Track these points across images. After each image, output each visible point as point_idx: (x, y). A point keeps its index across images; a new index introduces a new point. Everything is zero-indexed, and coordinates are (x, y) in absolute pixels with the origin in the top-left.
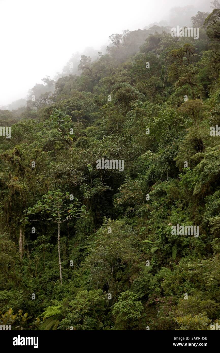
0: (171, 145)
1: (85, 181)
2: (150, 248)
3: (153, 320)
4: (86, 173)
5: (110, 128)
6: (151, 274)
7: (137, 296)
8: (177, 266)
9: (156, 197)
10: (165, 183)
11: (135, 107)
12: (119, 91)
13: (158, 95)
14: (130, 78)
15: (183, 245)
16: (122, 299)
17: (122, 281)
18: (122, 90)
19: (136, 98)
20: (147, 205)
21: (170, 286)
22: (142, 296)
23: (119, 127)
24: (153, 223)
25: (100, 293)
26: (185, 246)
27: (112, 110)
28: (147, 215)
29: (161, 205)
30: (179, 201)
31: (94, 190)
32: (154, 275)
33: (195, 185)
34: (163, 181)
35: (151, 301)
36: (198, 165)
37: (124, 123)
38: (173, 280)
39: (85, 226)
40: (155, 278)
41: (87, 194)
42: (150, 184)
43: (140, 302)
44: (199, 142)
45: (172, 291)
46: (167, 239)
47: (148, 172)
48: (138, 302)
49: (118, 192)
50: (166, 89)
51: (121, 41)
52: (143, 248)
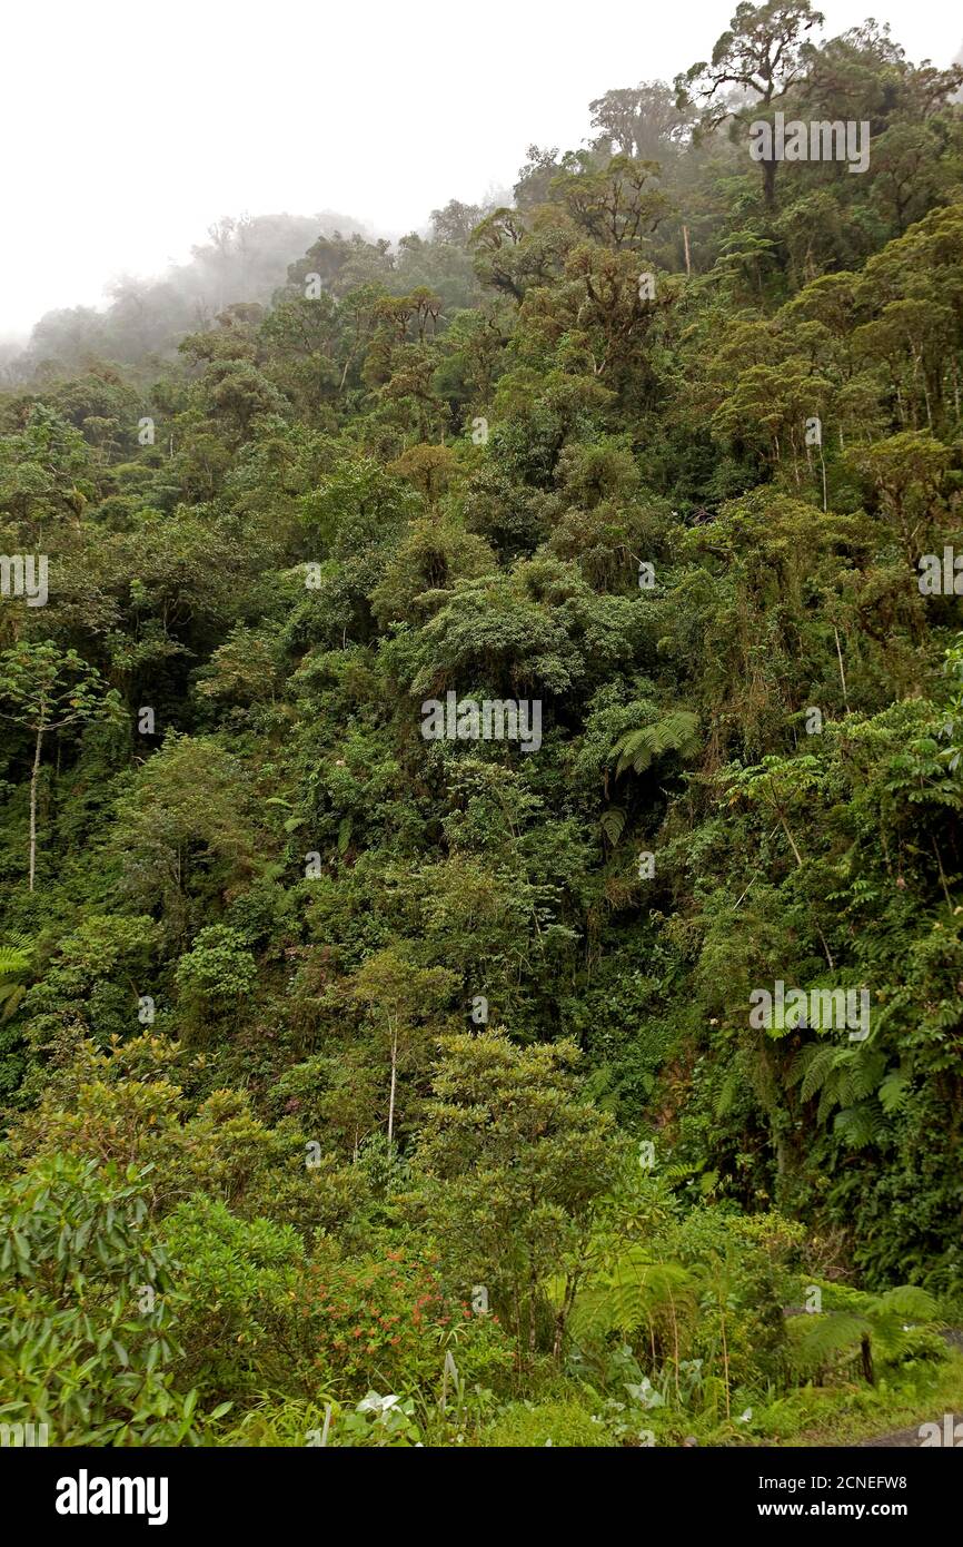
0: (363, 557)
1: (120, 624)
2: (282, 819)
3: (277, 999)
4: (125, 601)
5: (190, 479)
6: (280, 887)
7: (242, 938)
8: (349, 872)
9: (309, 689)
10: (336, 654)
11: (266, 434)
12: (224, 381)
13: (325, 408)
14: (255, 347)
15: (369, 818)
16: (203, 944)
17: (203, 897)
18: (233, 381)
19: (267, 408)
20: (284, 707)
21: (328, 918)
22: (253, 938)
23: (214, 480)
24: (294, 755)
25: (145, 925)
26: (375, 823)
27: (200, 431)
28: (281, 732)
29: (320, 710)
30: (369, 705)
31: (142, 650)
32: (286, 888)
33: (417, 670)
34: (330, 648)
35: (276, 954)
36: (432, 623)
37: (229, 472)
38: (338, 906)
39: (108, 744)
40: (290, 895)
41: (122, 660)
42: (297, 650)
43: (250, 955)
44: (436, 561)
45: (332, 931)
46: (328, 800)
47: (293, 620)
48: (244, 955)
49: (208, 661)
50: (348, 394)
51: (233, 236)
52: (266, 819)
